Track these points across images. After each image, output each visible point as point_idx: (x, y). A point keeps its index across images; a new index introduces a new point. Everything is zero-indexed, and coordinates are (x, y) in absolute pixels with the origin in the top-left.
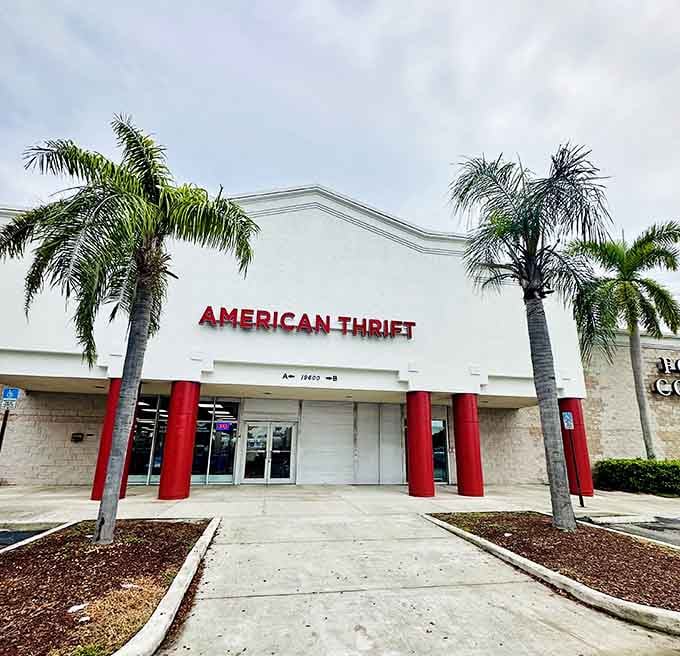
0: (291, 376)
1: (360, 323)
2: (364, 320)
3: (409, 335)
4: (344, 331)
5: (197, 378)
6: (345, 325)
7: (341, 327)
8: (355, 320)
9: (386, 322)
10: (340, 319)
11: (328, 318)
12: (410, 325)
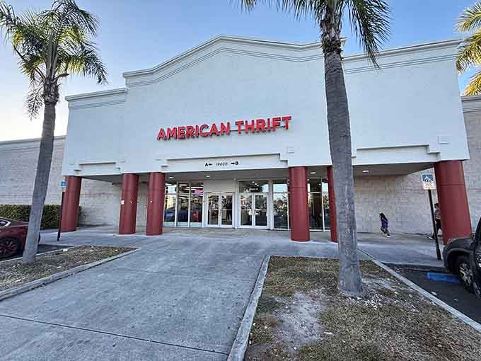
0: (210, 164)
1: (250, 123)
2: (253, 121)
3: (287, 127)
4: (239, 131)
5: (160, 170)
6: (239, 127)
7: (237, 128)
8: (246, 122)
9: (269, 120)
10: (237, 123)
11: (228, 123)
12: (287, 119)
